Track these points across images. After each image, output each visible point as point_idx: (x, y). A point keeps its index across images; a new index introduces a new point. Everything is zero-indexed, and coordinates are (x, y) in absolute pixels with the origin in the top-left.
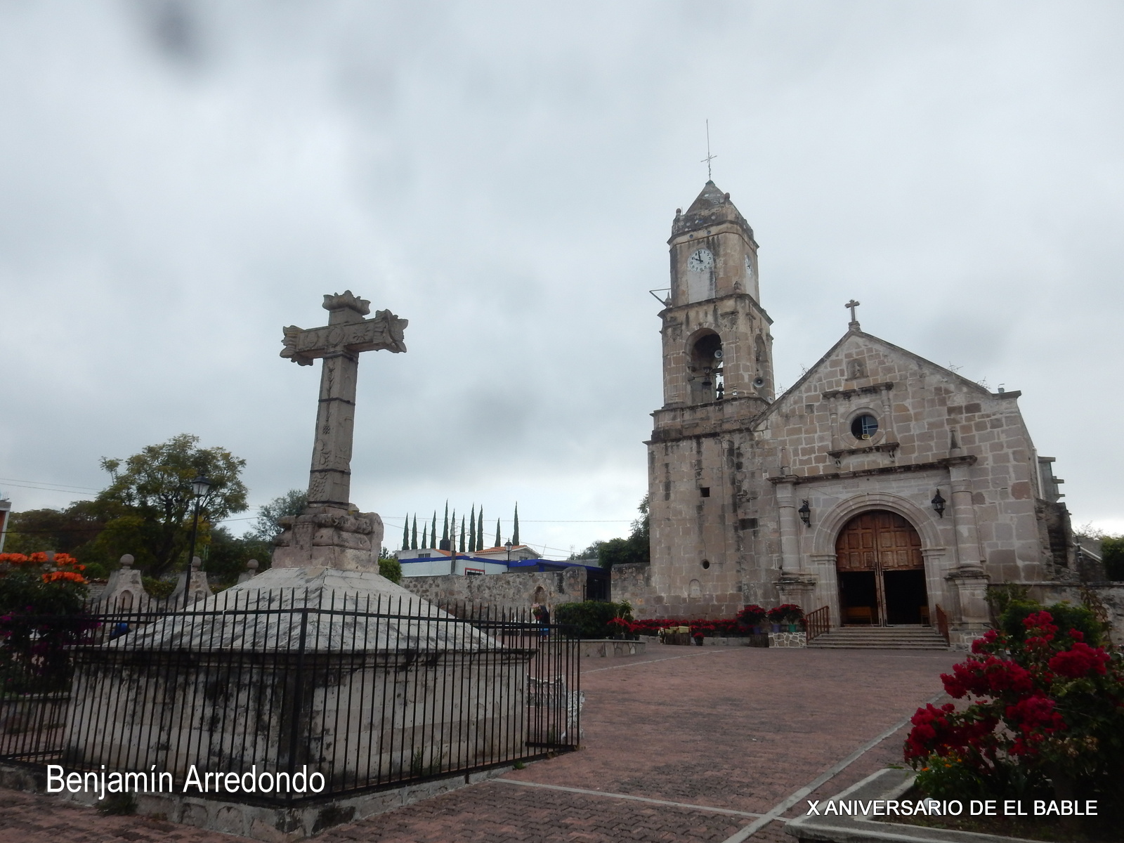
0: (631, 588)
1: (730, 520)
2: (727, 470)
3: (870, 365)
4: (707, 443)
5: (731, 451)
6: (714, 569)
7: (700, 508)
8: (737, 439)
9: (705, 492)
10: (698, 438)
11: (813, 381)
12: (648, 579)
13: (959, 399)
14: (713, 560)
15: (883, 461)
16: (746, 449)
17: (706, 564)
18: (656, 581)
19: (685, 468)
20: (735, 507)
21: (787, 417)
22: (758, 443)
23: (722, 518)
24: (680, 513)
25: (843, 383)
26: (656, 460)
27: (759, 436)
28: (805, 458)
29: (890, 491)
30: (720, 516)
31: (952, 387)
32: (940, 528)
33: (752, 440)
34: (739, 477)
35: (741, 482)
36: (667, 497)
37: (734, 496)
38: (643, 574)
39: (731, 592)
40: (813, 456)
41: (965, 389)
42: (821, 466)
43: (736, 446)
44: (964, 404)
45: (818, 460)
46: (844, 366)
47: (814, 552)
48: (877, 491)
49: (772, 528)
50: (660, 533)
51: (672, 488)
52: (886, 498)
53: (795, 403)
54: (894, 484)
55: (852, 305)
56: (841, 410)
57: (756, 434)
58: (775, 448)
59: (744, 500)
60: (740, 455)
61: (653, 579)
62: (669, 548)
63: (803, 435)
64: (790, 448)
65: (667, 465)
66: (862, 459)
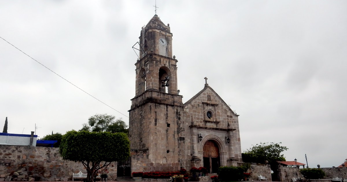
0: (141, 159)
1: (176, 137)
2: (176, 119)
3: (212, 98)
4: (170, 108)
5: (177, 113)
6: (171, 153)
7: (167, 131)
8: (179, 109)
9: (168, 125)
10: (167, 105)
11: (199, 97)
12: (148, 156)
13: (229, 114)
14: (171, 150)
15: (214, 126)
16: (181, 113)
17: (168, 152)
18: (151, 156)
19: (162, 115)
20: (178, 132)
21: (193, 106)
22: (185, 112)
23: (174, 135)
24: (160, 131)
25: (206, 101)
26: (152, 109)
27: (185, 110)
28: (197, 120)
29: (216, 135)
30: (173, 135)
31: (228, 110)
32: (226, 147)
33: (183, 111)
34: (179, 122)
35: (180, 124)
36: (156, 124)
37: (178, 128)
38: (146, 153)
39: (176, 162)
40: (199, 120)
41: (230, 111)
42: (201, 124)
43: (179, 111)
44: (230, 115)
45: (201, 122)
46: (206, 96)
47: (199, 151)
48: (214, 134)
49: (188, 141)
50: (153, 138)
51: (157, 121)
52: (216, 137)
53: (195, 103)
54: (217, 133)
55: (206, 79)
56: (206, 109)
57: (184, 109)
58: (190, 115)
59: (181, 130)
60: (180, 115)
61: (150, 156)
62: (156, 144)
63: (197, 113)
64: (193, 117)
65: (156, 112)
66: (210, 124)
